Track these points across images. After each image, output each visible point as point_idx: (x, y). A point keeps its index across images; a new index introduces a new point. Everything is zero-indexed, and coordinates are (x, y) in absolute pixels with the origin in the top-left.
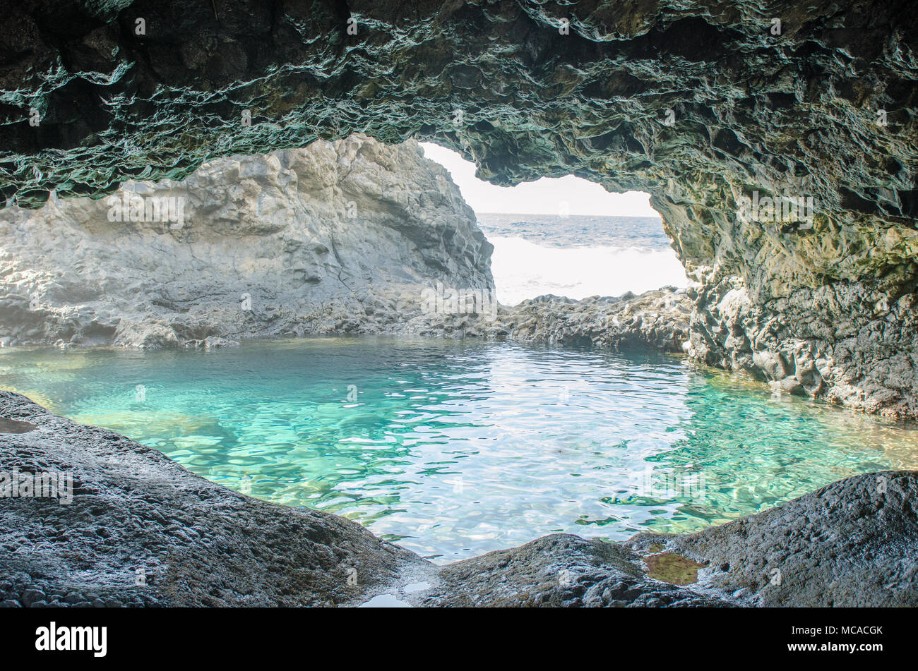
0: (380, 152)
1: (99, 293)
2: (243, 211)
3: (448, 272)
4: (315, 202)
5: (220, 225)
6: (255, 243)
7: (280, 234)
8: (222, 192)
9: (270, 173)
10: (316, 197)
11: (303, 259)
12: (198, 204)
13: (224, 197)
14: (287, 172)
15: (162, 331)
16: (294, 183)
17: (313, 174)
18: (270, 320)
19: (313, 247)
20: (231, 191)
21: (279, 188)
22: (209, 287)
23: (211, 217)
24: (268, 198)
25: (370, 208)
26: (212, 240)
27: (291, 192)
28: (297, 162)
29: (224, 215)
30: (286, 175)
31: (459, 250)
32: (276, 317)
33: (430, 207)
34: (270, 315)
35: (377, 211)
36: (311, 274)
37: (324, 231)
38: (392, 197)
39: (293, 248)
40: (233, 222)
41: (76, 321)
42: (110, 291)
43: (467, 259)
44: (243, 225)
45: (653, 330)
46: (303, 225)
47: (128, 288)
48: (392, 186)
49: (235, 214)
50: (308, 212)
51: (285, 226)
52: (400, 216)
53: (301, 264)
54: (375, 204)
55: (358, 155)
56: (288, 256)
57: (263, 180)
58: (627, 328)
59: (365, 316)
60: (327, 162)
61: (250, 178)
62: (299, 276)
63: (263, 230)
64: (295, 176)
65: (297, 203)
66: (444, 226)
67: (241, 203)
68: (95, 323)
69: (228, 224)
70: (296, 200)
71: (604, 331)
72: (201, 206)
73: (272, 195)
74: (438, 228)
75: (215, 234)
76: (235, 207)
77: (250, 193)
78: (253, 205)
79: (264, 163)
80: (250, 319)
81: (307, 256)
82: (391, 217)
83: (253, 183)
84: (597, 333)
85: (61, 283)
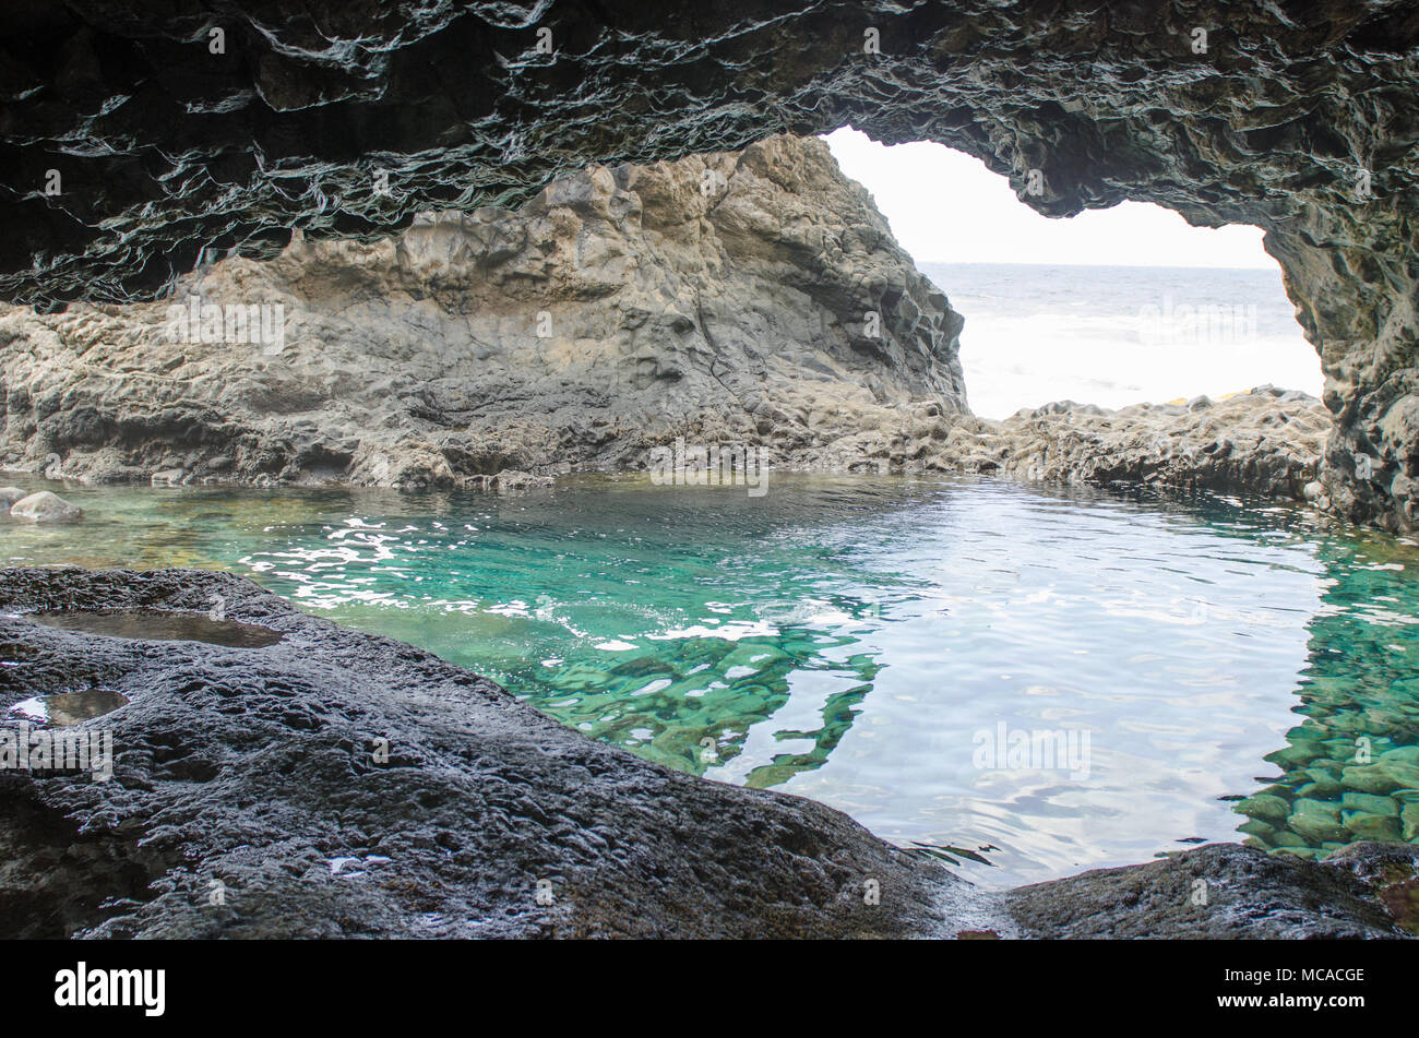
0: (775, 162)
1: (323, 398)
2: (551, 260)
3: (889, 363)
4: (669, 246)
5: (514, 285)
6: (575, 312)
7: (614, 299)
8: (518, 228)
9: (596, 196)
10: (672, 236)
11: (652, 340)
12: (478, 249)
13: (521, 238)
14: (624, 194)
15: (428, 460)
16: (636, 214)
17: (668, 199)
18: (601, 443)
19: (669, 321)
20: (532, 227)
21: (612, 222)
22: (499, 388)
23: (500, 272)
24: (593, 239)
25: (760, 255)
26: (503, 310)
27: (630, 229)
28: (641, 179)
29: (521, 268)
30: (623, 201)
31: (907, 325)
32: (611, 438)
33: (859, 252)
34: (600, 433)
35: (772, 260)
36: (666, 366)
37: (686, 294)
38: (796, 237)
39: (635, 322)
40: (535, 279)
41: (288, 444)
42: (341, 393)
43: (919, 340)
44: (553, 283)
45: (1252, 463)
46: (651, 284)
47: (372, 388)
48: (796, 218)
49: (540, 265)
50: (658, 262)
51: (621, 286)
52: (810, 268)
53: (648, 350)
54: (768, 249)
55: (739, 167)
56: (627, 335)
57: (584, 209)
59: (757, 436)
60: (691, 179)
61: (564, 206)
62: (646, 368)
63: (585, 293)
64: (637, 202)
65: (642, 247)
66: (882, 285)
67: (549, 247)
68: (318, 447)
69: (527, 283)
70: (637, 242)
72: (484, 253)
73: (601, 235)
74: (874, 289)
75: (505, 300)
76: (538, 253)
77: (565, 231)
78: (568, 250)
79: (588, 180)
80: (569, 441)
81: (659, 336)
82: (795, 269)
83: (569, 213)
85: (262, 382)
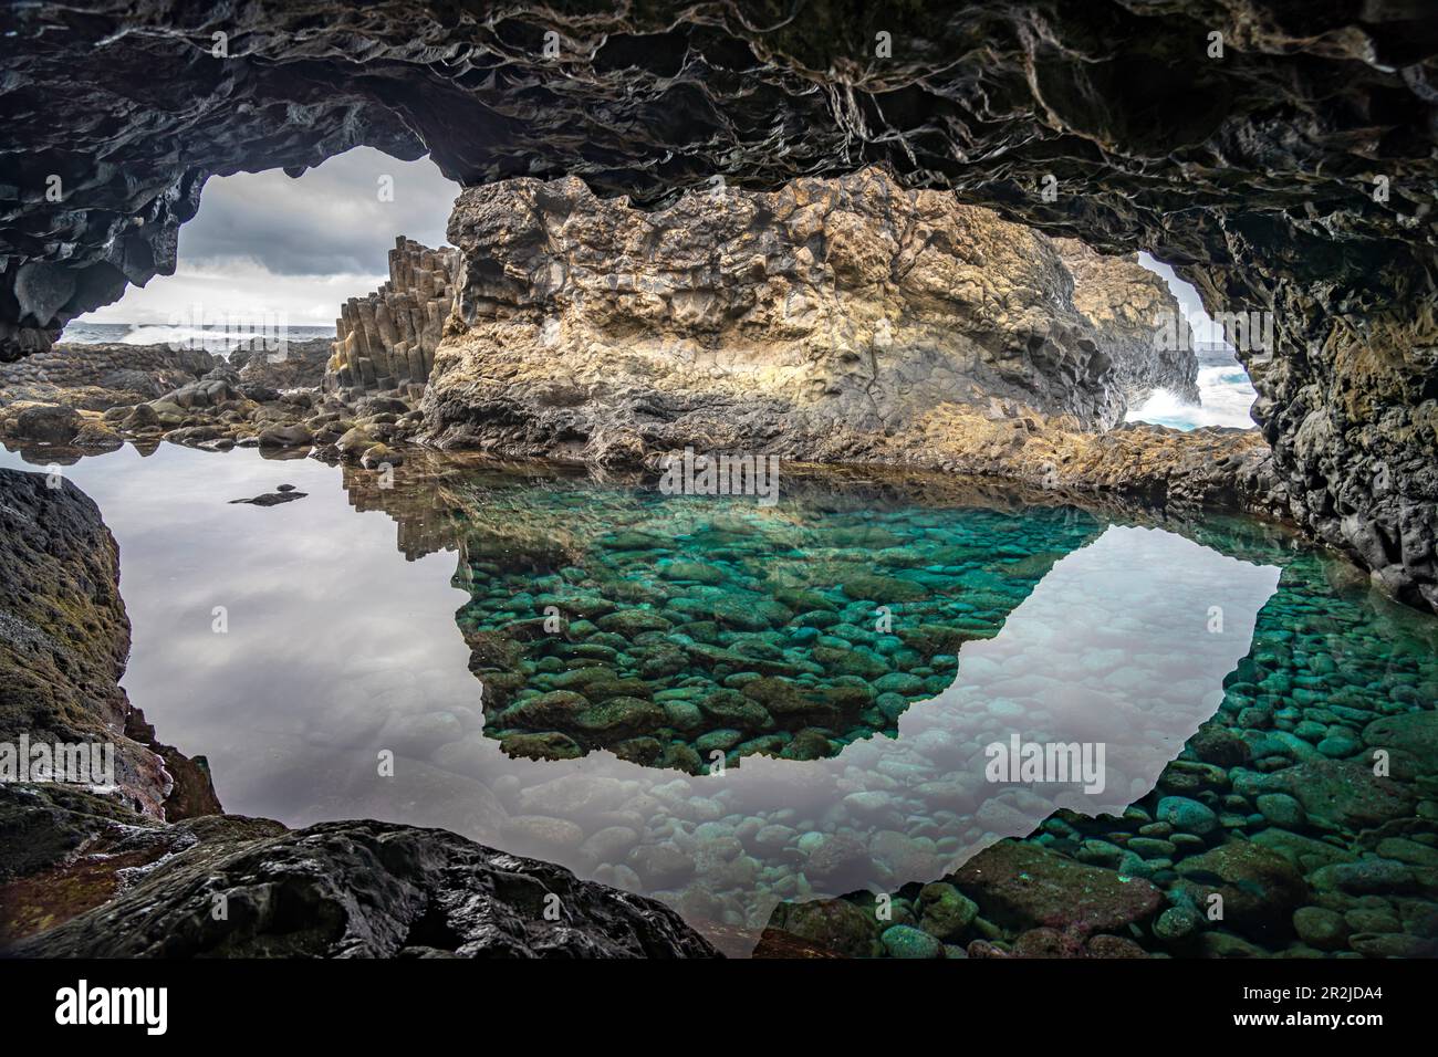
0: (958, 242)
1: (586, 398)
2: (771, 313)
3: (1033, 390)
4: (857, 303)
5: (750, 330)
6: (783, 350)
7: (807, 339)
8: (748, 291)
9: (799, 267)
10: (859, 295)
11: (826, 367)
12: (724, 305)
13: (751, 297)
14: (820, 266)
15: (626, 439)
16: (830, 279)
17: (853, 268)
18: (770, 437)
19: (840, 354)
20: (757, 289)
21: (811, 285)
22: (712, 397)
23: (740, 321)
24: (798, 297)
25: (935, 309)
26: (741, 346)
27: (824, 289)
28: (833, 254)
29: (752, 318)
30: (820, 270)
31: (1051, 363)
32: (778, 433)
33: (1017, 308)
34: (771, 430)
35: (944, 314)
36: (830, 385)
37: (861, 336)
38: (960, 296)
39: (817, 355)
40: (763, 326)
41: (553, 426)
42: (598, 396)
43: (1063, 374)
44: (772, 328)
46: (835, 328)
47: (618, 393)
48: (963, 282)
49: (763, 316)
50: (844, 313)
51: (813, 330)
52: (972, 319)
53: (822, 374)
54: (941, 305)
55: (927, 246)
56: (812, 364)
57: (791, 275)
58: (1216, 473)
59: (882, 438)
60: (872, 253)
61: (778, 274)
62: (819, 387)
63: (789, 334)
64: (830, 270)
65: (833, 302)
66: (1026, 331)
67: (769, 304)
68: (570, 428)
69: (758, 328)
70: (827, 299)
71: (1187, 474)
72: (728, 308)
73: (804, 294)
74: (1020, 334)
75: (745, 340)
76: (761, 307)
77: (779, 292)
78: (781, 305)
79: (794, 256)
80: (746, 434)
81: (831, 365)
82: (959, 319)
83: (781, 279)
84: (1176, 477)
85: (551, 386)
